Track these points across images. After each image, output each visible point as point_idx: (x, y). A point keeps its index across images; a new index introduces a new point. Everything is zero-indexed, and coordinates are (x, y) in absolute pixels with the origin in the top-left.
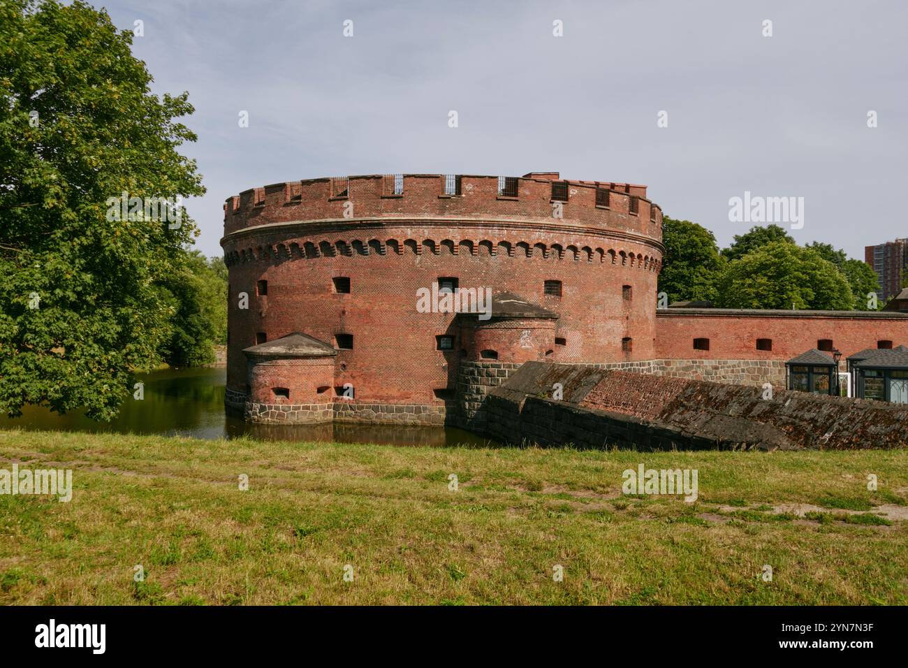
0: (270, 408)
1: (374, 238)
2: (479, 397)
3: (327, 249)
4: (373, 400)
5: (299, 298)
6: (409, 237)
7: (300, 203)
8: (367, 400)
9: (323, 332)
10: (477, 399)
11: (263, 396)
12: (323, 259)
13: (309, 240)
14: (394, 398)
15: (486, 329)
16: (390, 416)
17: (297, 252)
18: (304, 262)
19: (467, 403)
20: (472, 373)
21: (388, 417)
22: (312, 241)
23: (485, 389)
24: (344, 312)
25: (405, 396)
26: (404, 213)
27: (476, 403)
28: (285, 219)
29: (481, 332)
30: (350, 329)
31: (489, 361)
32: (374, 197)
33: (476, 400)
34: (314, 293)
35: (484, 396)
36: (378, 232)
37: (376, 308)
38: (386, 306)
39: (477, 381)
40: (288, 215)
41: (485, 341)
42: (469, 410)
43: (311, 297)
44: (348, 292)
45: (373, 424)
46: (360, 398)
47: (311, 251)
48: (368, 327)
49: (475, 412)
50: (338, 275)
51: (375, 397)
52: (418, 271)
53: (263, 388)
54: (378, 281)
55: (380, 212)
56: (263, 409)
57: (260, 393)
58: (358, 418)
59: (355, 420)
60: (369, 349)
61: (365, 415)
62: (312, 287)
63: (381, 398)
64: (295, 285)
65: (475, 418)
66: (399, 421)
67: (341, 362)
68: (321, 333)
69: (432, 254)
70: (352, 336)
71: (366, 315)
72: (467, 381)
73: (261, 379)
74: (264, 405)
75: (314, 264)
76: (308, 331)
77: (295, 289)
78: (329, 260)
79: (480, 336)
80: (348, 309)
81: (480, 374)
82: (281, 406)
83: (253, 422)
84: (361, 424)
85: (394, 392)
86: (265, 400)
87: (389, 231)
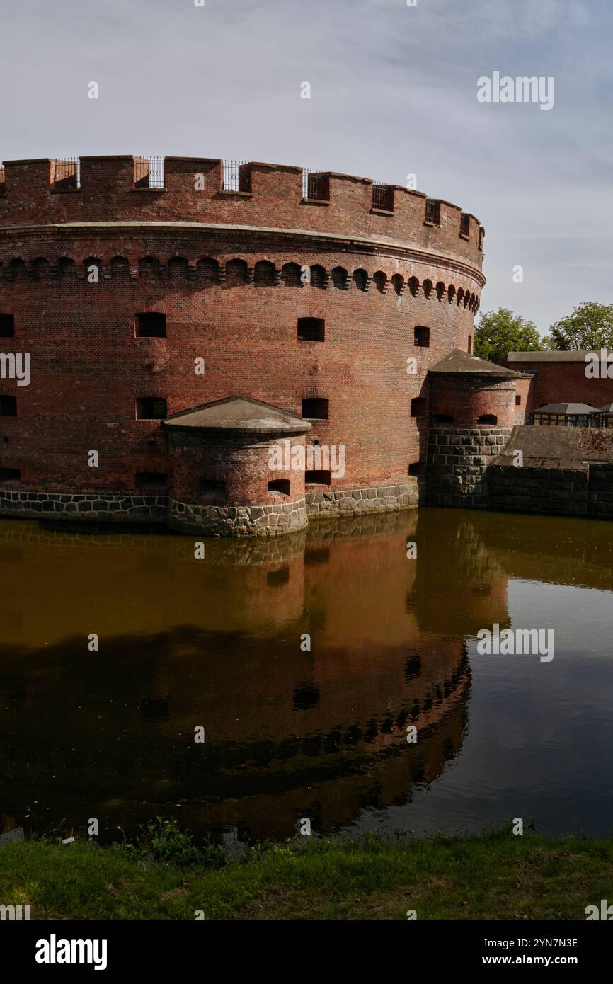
0: (268, 511)
1: (360, 266)
2: (478, 468)
3: (292, 275)
4: (353, 484)
5: (241, 345)
6: (397, 272)
7: (250, 197)
8: (345, 486)
9: (285, 395)
10: (477, 471)
11: (255, 495)
12: (281, 290)
13: (266, 258)
14: (374, 479)
15: (487, 390)
16: (371, 502)
17: (241, 274)
18: (249, 290)
19: (460, 477)
20: (468, 442)
21: (369, 504)
22: (272, 260)
23: (485, 460)
24: (315, 368)
25: (386, 476)
26: (393, 238)
27: (474, 476)
28: (218, 219)
29: (481, 394)
30: (324, 391)
31: (489, 427)
32: (362, 209)
33: (474, 473)
34: (268, 339)
35: (485, 467)
36: (366, 260)
37: (357, 363)
38: (367, 361)
39: (476, 451)
40: (224, 213)
41: (485, 404)
42: (465, 485)
43: (264, 345)
44: (323, 340)
45: (355, 515)
46: (337, 483)
47: (267, 274)
48: (347, 389)
49: (473, 486)
50: (307, 315)
51: (355, 480)
52: (398, 317)
53: (255, 482)
54: (360, 326)
55: (370, 231)
56: (257, 513)
57: (251, 490)
58: (337, 510)
59: (334, 514)
60: (349, 418)
61: (345, 505)
62: (264, 330)
63: (361, 481)
64: (233, 324)
65: (475, 493)
66: (382, 508)
67: (312, 437)
68: (282, 397)
69: (411, 296)
70: (328, 400)
71: (345, 372)
72: (460, 452)
73: (251, 470)
74: (257, 507)
75: (268, 295)
76: (259, 394)
77: (235, 330)
78: (293, 291)
79: (479, 399)
80: (322, 363)
81: (478, 442)
82: (281, 505)
83: (239, 535)
84: (341, 517)
85: (375, 472)
86: (259, 501)
87: (378, 259)
